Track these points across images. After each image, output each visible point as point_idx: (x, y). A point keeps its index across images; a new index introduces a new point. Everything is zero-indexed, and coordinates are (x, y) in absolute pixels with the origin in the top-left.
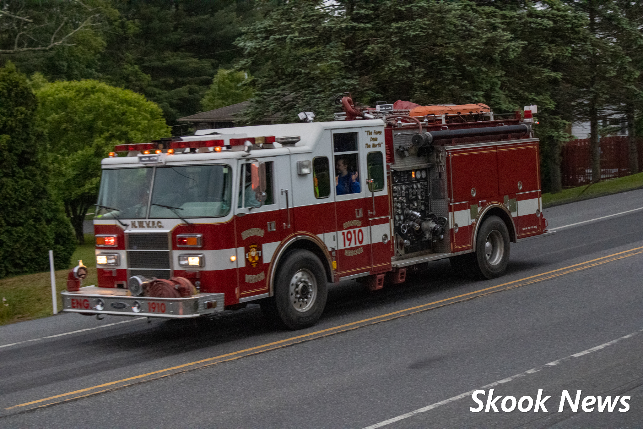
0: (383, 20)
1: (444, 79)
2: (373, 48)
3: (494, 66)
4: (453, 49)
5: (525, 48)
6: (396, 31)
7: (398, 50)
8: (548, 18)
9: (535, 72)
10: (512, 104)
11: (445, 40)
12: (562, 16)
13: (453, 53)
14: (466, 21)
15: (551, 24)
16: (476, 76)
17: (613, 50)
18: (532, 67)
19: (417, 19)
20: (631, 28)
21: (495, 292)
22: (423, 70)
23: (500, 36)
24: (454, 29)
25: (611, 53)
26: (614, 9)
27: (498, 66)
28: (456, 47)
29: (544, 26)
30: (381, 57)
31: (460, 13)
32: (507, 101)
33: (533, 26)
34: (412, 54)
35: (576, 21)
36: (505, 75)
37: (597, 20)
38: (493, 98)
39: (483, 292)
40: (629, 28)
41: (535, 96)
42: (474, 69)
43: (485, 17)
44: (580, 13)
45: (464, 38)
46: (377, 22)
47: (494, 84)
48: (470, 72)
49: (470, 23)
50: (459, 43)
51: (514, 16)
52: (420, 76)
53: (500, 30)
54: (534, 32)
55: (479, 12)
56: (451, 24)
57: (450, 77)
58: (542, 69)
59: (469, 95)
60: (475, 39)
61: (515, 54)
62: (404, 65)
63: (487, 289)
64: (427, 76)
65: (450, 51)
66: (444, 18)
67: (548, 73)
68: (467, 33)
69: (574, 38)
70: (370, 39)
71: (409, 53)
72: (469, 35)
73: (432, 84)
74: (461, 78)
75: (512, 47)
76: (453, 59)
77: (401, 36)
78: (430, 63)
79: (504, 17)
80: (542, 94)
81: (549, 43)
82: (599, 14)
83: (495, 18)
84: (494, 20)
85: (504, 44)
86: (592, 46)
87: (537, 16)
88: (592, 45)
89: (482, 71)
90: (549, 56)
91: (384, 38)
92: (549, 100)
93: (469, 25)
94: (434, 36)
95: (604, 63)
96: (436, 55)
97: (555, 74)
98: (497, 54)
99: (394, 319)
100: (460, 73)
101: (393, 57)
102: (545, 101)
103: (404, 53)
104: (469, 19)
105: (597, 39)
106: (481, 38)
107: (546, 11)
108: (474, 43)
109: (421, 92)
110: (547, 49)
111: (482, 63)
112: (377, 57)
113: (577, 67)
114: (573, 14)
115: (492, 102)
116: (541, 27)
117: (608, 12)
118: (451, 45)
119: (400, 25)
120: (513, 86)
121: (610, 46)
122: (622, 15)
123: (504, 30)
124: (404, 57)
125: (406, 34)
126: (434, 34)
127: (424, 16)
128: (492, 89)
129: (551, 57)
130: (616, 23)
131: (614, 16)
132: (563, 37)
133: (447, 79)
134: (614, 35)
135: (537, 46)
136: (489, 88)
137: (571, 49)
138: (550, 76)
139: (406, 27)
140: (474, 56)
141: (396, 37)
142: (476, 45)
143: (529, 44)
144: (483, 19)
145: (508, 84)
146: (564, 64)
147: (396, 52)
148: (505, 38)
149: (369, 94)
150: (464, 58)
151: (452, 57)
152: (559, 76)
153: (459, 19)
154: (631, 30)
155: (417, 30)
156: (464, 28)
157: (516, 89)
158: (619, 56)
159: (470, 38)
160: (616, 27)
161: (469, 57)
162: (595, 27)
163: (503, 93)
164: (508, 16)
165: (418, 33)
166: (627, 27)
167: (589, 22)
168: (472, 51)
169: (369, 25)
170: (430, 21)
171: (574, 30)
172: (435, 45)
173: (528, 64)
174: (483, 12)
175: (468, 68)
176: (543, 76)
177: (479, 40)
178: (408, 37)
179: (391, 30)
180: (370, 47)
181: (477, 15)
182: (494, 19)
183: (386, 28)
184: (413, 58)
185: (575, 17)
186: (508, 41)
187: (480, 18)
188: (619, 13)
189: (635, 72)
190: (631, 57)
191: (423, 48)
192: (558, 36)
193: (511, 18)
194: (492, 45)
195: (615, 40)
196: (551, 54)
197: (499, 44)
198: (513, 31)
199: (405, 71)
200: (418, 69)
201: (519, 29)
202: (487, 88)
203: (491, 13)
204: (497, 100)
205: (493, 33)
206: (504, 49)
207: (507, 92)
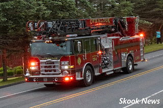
1: (20, 25)
4: (24, 13)
5: (51, 13)
11: (20, 9)
17: (84, 14)
19: (9, 2)
23: (42, 8)
24: (24, 5)
29: (58, 4)
33: (54, 4)
35: (70, 3)
37: (78, 2)
49: (30, 3)
50: (26, 11)
57: (23, 24)
68: (29, 7)
69: (70, 9)
75: (46, 12)
76: (24, 17)
78: (15, 19)
81: (60, 11)
84: (39, 2)
94: (16, 8)
96: (17, 16)
98: (41, 15)
103: (4, 15)
119: (2, 4)
125: (5, 7)
130: (85, 4)
137: (68, 13)
142: (33, 11)
143: (53, 11)
158: (87, 16)
161: (30, 16)
162: (78, 5)
165: (10, 7)
166: (89, 5)
167: (75, 3)
168: (32, 14)
170: (14, 2)
171: (70, 6)
172: (16, 12)
186: (45, 10)
192: (64, 9)
194: (39, 12)
195: (85, 10)
196: (61, 15)
197: (42, 11)
201: (49, 5)
205: (39, 7)
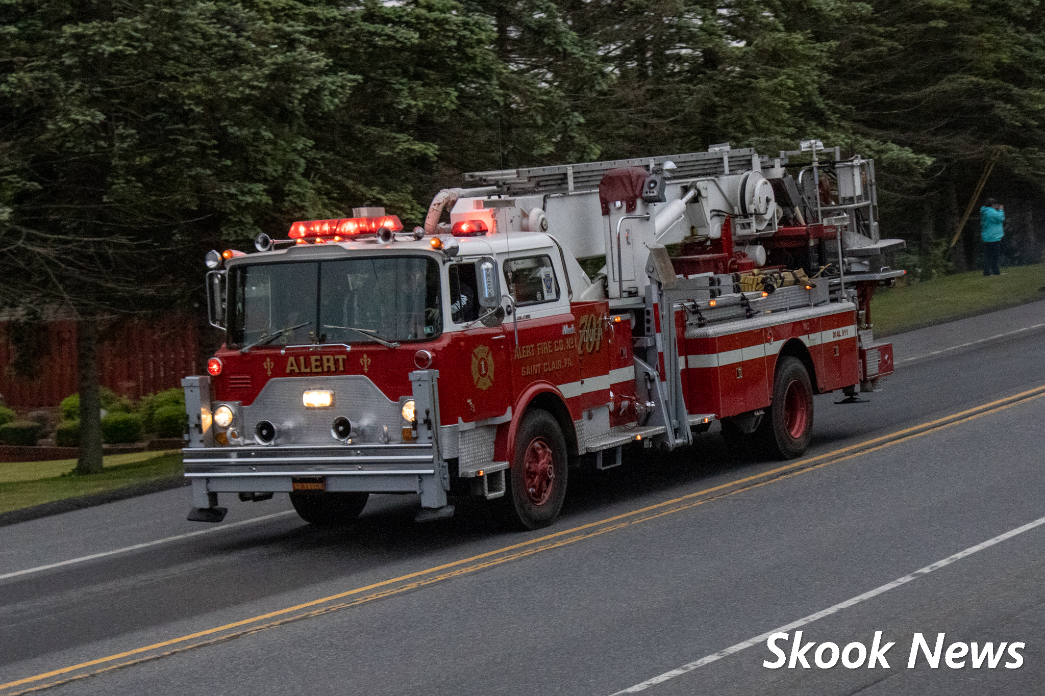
0: (43, 17)
1: (179, 154)
2: (20, 80)
3: (290, 127)
4: (199, 87)
5: (358, 89)
6: (72, 42)
7: (77, 86)
8: (409, 25)
9: (380, 141)
10: (331, 211)
11: (183, 66)
12: (436, 21)
13: (199, 97)
14: (228, 27)
15: (415, 37)
16: (251, 148)
17: (545, 98)
18: (373, 131)
19: (120, 19)
20: (582, 53)
21: (286, 622)
22: (133, 131)
23: (303, 62)
24: (201, 42)
25: (541, 105)
26: (547, 10)
27: (300, 126)
28: (208, 82)
29: (398, 42)
30: (39, 101)
31: (215, 8)
32: (320, 203)
33: (378, 41)
34: (111, 93)
35: (467, 33)
36: (315, 147)
37: (513, 33)
38: (288, 195)
39: (260, 622)
40: (577, 51)
41: (379, 193)
42: (245, 132)
43: (272, 18)
44: (476, 16)
45: (223, 63)
46: (29, 21)
47: (289, 166)
48: (238, 137)
49: (238, 32)
50: (214, 74)
51: (335, 18)
52: (125, 145)
53: (302, 48)
54: (377, 54)
55: (257, 6)
56: (195, 32)
57: (193, 148)
58: (394, 134)
59: (233, 190)
60: (248, 66)
61: (336, 100)
62: (89, 119)
63: (268, 616)
64: (142, 146)
65: (192, 90)
66: (179, 17)
67: (406, 143)
68: (231, 52)
69: (463, 71)
70: (15, 59)
71: (102, 92)
72: (236, 57)
73: (155, 164)
74: (217, 152)
75: (329, 85)
76: (198, 109)
77: (85, 54)
78: (149, 117)
79: (312, 19)
80: (396, 190)
81: (410, 79)
82: (517, 20)
83: (294, 20)
84: (289, 26)
85: (312, 78)
86: (501, 88)
87: (385, 21)
88: (502, 86)
89: (263, 137)
90: (409, 106)
91: (46, 57)
92: (410, 202)
93: (234, 35)
94: (158, 57)
95: (527, 125)
96: (162, 99)
97: (424, 146)
98: (296, 102)
99: (59, 685)
100: (215, 142)
101: (65, 101)
102: (402, 205)
103: (90, 92)
104: (236, 22)
105: (513, 72)
106: (262, 65)
107: (404, 10)
108: (246, 76)
109: (128, 182)
110: (406, 92)
111: (262, 119)
112: (30, 101)
113: (470, 133)
114: (461, 18)
115: (286, 204)
116: (393, 43)
117: (536, 16)
118: (196, 77)
119: (80, 30)
120: (332, 170)
121: (540, 89)
122: (563, 24)
123: (311, 48)
124: (92, 102)
125: (95, 50)
126: (159, 53)
127: (136, 12)
128: (287, 177)
129: (414, 110)
130: (551, 42)
131: (547, 25)
132: (440, 67)
133: (189, 154)
134: (549, 66)
135: (385, 84)
136: (280, 172)
137: (456, 94)
138: (412, 150)
139: (94, 34)
140: (246, 104)
141: (73, 56)
142: (250, 80)
143: (367, 79)
144: (266, 23)
145: (322, 167)
146: (444, 126)
147: (71, 91)
148: (314, 65)
149: (11, 182)
150: (226, 107)
151: (197, 104)
152: (432, 150)
153: (214, 20)
154: (583, 56)
155: (120, 42)
156: (224, 41)
157: (339, 177)
158: (558, 111)
159: (237, 64)
160: (551, 51)
161: (235, 104)
162: (509, 48)
163: (310, 184)
164: (321, 17)
165: (120, 47)
166: (574, 51)
167: (495, 35)
168: (242, 92)
169: (12, 29)
170: (148, 23)
171: (465, 54)
172: (160, 77)
173: (366, 124)
174: (266, 7)
175: (231, 130)
176: (397, 150)
177: (257, 68)
178: (99, 56)
179: (62, 41)
180: (12, 78)
181: (252, 14)
182: (291, 23)
183: (50, 36)
184: (113, 104)
185: (465, 24)
187: (260, 19)
188: (560, 20)
189: (592, 146)
190: (584, 113)
191: (134, 84)
192: (430, 66)
193: (328, 21)
194: (286, 81)
195: (549, 76)
196: (413, 103)
197: (300, 78)
198: (332, 51)
199: (93, 132)
200: (121, 130)
201: (345, 47)
202: (274, 174)
203: (284, 9)
204: (297, 201)
205: (288, 54)
206: (311, 90)
207: (319, 183)
